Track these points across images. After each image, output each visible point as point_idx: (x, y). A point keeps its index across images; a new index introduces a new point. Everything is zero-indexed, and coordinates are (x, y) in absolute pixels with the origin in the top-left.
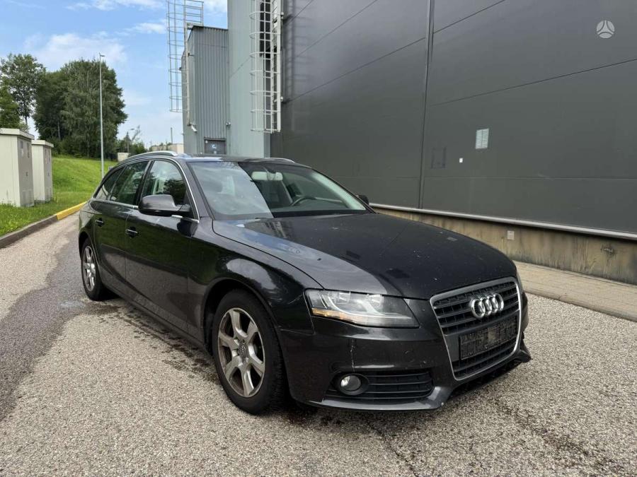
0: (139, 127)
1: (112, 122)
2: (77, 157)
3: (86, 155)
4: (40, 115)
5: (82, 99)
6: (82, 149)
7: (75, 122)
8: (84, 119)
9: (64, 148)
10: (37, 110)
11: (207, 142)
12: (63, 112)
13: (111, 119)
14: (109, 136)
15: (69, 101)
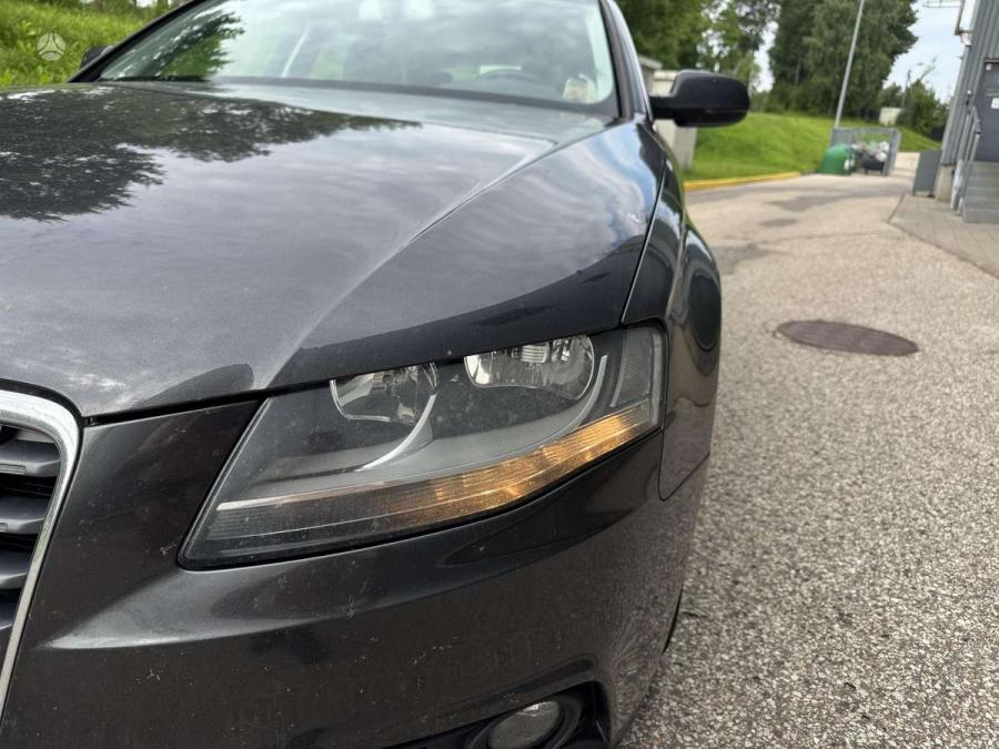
0: (934, 60)
1: (884, 51)
2: (813, 115)
3: (826, 112)
4: (779, 48)
5: (842, 14)
6: (823, 100)
7: (821, 55)
8: (836, 48)
9: (798, 101)
10: (777, 41)
11: (989, 68)
12: (807, 40)
13: (884, 46)
14: (873, 77)
15: (821, 19)
